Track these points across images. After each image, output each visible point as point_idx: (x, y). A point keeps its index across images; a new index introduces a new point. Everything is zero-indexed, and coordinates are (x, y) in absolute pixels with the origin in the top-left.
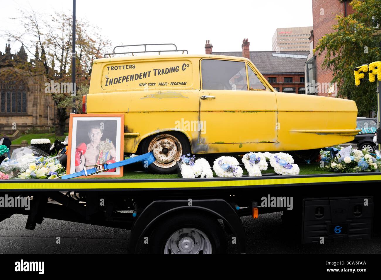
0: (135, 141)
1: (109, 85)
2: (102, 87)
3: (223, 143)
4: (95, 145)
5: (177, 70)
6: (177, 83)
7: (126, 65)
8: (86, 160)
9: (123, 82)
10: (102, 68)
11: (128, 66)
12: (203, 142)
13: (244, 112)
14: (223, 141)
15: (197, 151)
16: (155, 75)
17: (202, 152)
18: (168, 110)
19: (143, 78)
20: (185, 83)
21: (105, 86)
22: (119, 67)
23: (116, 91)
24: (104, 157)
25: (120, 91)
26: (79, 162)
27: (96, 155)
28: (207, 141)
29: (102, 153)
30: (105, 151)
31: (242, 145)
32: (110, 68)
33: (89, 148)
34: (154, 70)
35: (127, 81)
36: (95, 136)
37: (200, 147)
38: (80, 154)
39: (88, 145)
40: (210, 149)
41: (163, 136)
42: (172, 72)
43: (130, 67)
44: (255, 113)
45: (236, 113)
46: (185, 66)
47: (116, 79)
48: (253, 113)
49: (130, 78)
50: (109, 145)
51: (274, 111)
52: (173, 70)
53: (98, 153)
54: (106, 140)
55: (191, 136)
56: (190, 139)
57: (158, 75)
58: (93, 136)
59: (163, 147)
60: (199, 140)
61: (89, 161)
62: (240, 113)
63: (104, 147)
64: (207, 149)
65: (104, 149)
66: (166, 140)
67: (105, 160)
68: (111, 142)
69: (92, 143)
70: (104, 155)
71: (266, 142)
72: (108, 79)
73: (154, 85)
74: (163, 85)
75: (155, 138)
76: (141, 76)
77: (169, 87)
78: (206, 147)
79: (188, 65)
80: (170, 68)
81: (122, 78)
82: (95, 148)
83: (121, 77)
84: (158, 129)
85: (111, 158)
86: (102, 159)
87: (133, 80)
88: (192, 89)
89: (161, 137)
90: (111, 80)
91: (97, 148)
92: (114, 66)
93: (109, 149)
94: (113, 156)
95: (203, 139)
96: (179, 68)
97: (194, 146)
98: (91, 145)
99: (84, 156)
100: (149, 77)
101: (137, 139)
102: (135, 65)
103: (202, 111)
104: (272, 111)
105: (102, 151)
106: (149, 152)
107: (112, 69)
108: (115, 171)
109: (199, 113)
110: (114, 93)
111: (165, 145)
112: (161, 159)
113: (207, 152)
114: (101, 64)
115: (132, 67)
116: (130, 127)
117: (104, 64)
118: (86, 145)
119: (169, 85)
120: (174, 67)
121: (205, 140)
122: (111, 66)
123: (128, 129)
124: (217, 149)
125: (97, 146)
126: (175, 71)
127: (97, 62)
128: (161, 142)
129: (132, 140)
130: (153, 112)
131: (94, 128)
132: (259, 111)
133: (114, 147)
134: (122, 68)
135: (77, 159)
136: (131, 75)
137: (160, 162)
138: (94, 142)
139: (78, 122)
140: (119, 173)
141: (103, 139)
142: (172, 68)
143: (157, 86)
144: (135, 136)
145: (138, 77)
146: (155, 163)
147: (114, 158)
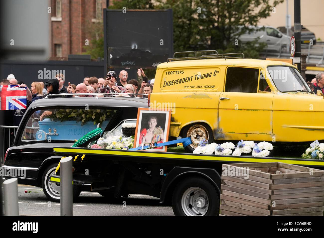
0: (178, 128)
1: (166, 86)
2: (161, 87)
3: (234, 133)
4: (152, 130)
5: (210, 76)
6: (209, 86)
7: (178, 70)
8: (145, 140)
9: (174, 84)
10: (162, 73)
11: (179, 71)
12: (221, 131)
13: (248, 110)
14: (234, 132)
15: (218, 138)
16: (195, 80)
17: (220, 139)
18: (199, 107)
19: (188, 81)
20: (213, 87)
21: (163, 87)
22: (173, 72)
23: (169, 91)
24: (156, 139)
25: (172, 91)
26: (141, 141)
27: (152, 137)
28: (224, 131)
29: (156, 136)
30: (157, 135)
31: (247, 135)
32: (168, 73)
33: (148, 132)
34: (195, 75)
35: (177, 84)
36: (152, 124)
37: (219, 135)
38: (142, 136)
39: (148, 130)
40: (226, 136)
41: (197, 126)
42: (206, 77)
43: (180, 73)
44: (256, 111)
45: (243, 111)
46: (216, 73)
47: (170, 82)
48: (255, 111)
49: (179, 82)
50: (160, 131)
51: (270, 110)
52: (208, 75)
53: (153, 136)
54: (159, 127)
55: (213, 126)
56: (213, 129)
57: (197, 79)
58: (151, 124)
59: (197, 134)
60: (218, 130)
61: (147, 141)
62: (245, 111)
63: (157, 132)
64: (224, 137)
65: (157, 133)
66: (199, 129)
67: (157, 141)
68: (162, 129)
69: (150, 128)
70: (157, 137)
71: (264, 134)
72: (165, 81)
73: (194, 87)
74: (199, 87)
75: (192, 127)
76: (186, 80)
77: (203, 89)
78: (223, 135)
79: (218, 72)
80: (206, 74)
81: (174, 82)
82: (152, 133)
83: (174, 80)
84: (192, 120)
85: (161, 140)
86: (155, 140)
87: (181, 83)
88: (217, 91)
89: (197, 127)
90: (167, 82)
91: (153, 132)
92: (170, 71)
93: (160, 133)
94: (162, 139)
95: (220, 129)
96: (211, 74)
97: (215, 134)
98: (150, 130)
99: (145, 137)
100: (191, 81)
101: (180, 127)
102: (183, 71)
103: (220, 109)
104: (268, 110)
105: (156, 134)
106: (188, 137)
107: (169, 73)
108: (162, 149)
109: (218, 110)
110: (167, 93)
111: (198, 132)
112: (195, 143)
113: (224, 139)
114: (161, 69)
115: (182, 72)
116: (176, 118)
117: (163, 69)
118: (147, 130)
119: (203, 87)
120: (209, 73)
121: (222, 130)
122: (168, 71)
123: (175, 120)
124: (231, 137)
125: (153, 131)
126: (209, 77)
127: (160, 68)
128: (196, 130)
129: (177, 128)
130: (190, 108)
131: (152, 118)
132: (259, 110)
133: (163, 132)
134: (175, 72)
135: (141, 140)
136: (180, 79)
137: (195, 145)
138: (152, 128)
139: (143, 113)
140: (164, 150)
141: (157, 126)
142: (207, 74)
143: (195, 89)
144: (178, 125)
145: (184, 80)
146: (191, 145)
147: (163, 140)
